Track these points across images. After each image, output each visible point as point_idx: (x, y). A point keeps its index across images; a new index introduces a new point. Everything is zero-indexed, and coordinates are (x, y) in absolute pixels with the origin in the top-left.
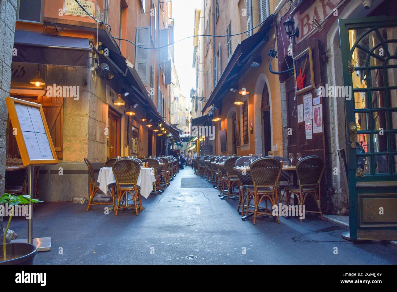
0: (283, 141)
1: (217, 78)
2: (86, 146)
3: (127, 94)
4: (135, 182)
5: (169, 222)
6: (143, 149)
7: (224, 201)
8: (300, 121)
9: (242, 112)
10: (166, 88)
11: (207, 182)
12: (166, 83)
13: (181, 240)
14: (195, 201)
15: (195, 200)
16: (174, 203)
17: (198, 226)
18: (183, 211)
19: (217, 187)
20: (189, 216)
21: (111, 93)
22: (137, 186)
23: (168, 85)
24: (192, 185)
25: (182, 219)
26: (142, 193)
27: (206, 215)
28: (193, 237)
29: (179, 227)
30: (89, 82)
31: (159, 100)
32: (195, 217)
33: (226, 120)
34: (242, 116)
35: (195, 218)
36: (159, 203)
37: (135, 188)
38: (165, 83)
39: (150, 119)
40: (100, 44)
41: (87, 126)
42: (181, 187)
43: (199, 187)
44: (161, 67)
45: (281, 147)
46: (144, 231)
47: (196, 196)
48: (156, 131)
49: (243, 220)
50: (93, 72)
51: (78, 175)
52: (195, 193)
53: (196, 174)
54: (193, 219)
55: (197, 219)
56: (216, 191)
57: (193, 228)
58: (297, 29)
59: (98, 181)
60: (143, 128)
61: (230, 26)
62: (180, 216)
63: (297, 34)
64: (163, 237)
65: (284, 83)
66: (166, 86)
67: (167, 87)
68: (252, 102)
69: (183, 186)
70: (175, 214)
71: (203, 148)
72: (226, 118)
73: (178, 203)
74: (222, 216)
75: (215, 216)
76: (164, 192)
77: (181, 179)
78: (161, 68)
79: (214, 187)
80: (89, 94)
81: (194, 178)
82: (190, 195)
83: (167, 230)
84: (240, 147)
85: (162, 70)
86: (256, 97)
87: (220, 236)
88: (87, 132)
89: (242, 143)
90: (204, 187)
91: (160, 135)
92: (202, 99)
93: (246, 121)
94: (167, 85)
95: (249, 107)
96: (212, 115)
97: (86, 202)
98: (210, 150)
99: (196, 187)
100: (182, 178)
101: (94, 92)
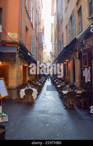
0: (79, 79)
2: (16, 81)
3: (28, 60)
5: (42, 109)
7: (59, 98)
8: (84, 76)
11: (55, 88)
13: (45, 117)
15: (50, 98)
16: (44, 99)
17: (51, 111)
18: (46, 104)
20: (48, 106)
21: (23, 61)
24: (50, 90)
25: (46, 108)
27: (53, 106)
28: (49, 116)
29: (45, 111)
30: (16, 60)
31: (39, 57)
32: (50, 106)
34: (66, 66)
38: (41, 50)
40: (20, 47)
41: (16, 74)
43: (52, 91)
45: (78, 81)
46: (35, 113)
47: (51, 96)
49: (65, 108)
50: (18, 57)
51: (13, 90)
52: (51, 94)
56: (57, 93)
57: (49, 112)
58: (84, 44)
59: (20, 94)
61: (63, 34)
63: (84, 46)
64: (40, 116)
65: (80, 60)
68: (70, 63)
69: (47, 90)
70: (44, 105)
74: (58, 106)
75: (56, 106)
78: (40, 45)
79: (57, 91)
80: (16, 64)
81: (51, 85)
82: (49, 95)
83: (41, 113)
86: (71, 61)
87: (57, 116)
88: (16, 76)
90: (54, 91)
92: (54, 56)
93: (68, 68)
95: (69, 64)
97: (16, 99)
100: (47, 85)
101: (18, 63)
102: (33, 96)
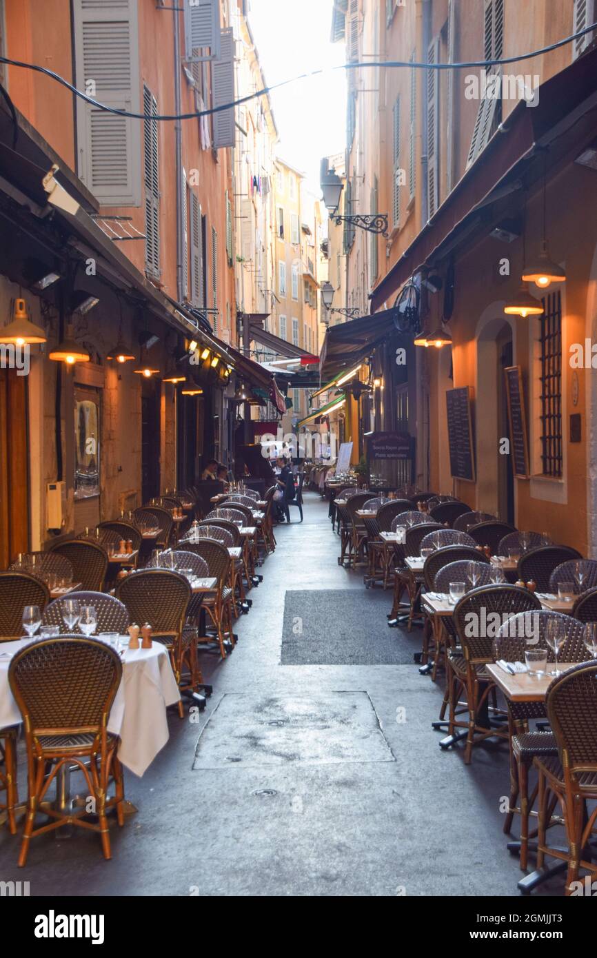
1: (435, 150)
3: (49, 280)
4: (100, 724)
6: (120, 470)
7: (453, 760)
9: (538, 335)
10: (216, 162)
11: (391, 626)
12: (212, 138)
14: (338, 760)
15: (337, 752)
16: (255, 767)
18: (292, 829)
19: (431, 667)
20: (312, 861)
22: (110, 735)
23: (222, 152)
24: (329, 648)
25: (286, 881)
26: (124, 757)
27: (377, 857)
31: (186, 235)
33: (472, 347)
34: (536, 352)
35: (334, 872)
36: (192, 774)
37: (100, 747)
38: (207, 142)
39: (149, 336)
42: (283, 662)
43: (355, 660)
44: (191, 79)
47: (342, 722)
48: (175, 381)
52: (342, 704)
53: (348, 567)
54: (326, 878)
55: (344, 881)
56: (424, 690)
60: (119, 378)
62: (276, 858)
66: (214, 155)
67: (218, 159)
68: (578, 310)
69: (292, 651)
70: (258, 843)
71: (377, 445)
72: (471, 338)
73: (269, 774)
74: (440, 860)
75: (412, 863)
76: (216, 697)
77: (280, 603)
78: (188, 82)
79: (418, 660)
81: (336, 595)
82: (319, 715)
84: (528, 480)
85: (195, 90)
89: (536, 466)
90: (378, 662)
91: (192, 393)
92: (372, 225)
93: (552, 376)
94: (219, 151)
95: (566, 324)
96: (415, 309)
98: (403, 452)
99: (341, 660)
100: (288, 594)
102: (115, 725)
